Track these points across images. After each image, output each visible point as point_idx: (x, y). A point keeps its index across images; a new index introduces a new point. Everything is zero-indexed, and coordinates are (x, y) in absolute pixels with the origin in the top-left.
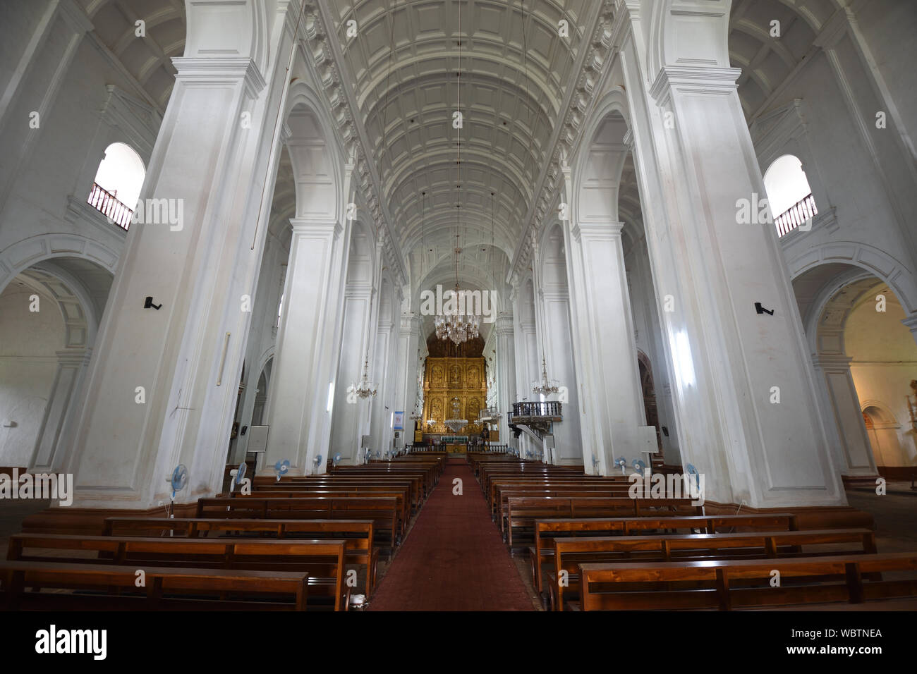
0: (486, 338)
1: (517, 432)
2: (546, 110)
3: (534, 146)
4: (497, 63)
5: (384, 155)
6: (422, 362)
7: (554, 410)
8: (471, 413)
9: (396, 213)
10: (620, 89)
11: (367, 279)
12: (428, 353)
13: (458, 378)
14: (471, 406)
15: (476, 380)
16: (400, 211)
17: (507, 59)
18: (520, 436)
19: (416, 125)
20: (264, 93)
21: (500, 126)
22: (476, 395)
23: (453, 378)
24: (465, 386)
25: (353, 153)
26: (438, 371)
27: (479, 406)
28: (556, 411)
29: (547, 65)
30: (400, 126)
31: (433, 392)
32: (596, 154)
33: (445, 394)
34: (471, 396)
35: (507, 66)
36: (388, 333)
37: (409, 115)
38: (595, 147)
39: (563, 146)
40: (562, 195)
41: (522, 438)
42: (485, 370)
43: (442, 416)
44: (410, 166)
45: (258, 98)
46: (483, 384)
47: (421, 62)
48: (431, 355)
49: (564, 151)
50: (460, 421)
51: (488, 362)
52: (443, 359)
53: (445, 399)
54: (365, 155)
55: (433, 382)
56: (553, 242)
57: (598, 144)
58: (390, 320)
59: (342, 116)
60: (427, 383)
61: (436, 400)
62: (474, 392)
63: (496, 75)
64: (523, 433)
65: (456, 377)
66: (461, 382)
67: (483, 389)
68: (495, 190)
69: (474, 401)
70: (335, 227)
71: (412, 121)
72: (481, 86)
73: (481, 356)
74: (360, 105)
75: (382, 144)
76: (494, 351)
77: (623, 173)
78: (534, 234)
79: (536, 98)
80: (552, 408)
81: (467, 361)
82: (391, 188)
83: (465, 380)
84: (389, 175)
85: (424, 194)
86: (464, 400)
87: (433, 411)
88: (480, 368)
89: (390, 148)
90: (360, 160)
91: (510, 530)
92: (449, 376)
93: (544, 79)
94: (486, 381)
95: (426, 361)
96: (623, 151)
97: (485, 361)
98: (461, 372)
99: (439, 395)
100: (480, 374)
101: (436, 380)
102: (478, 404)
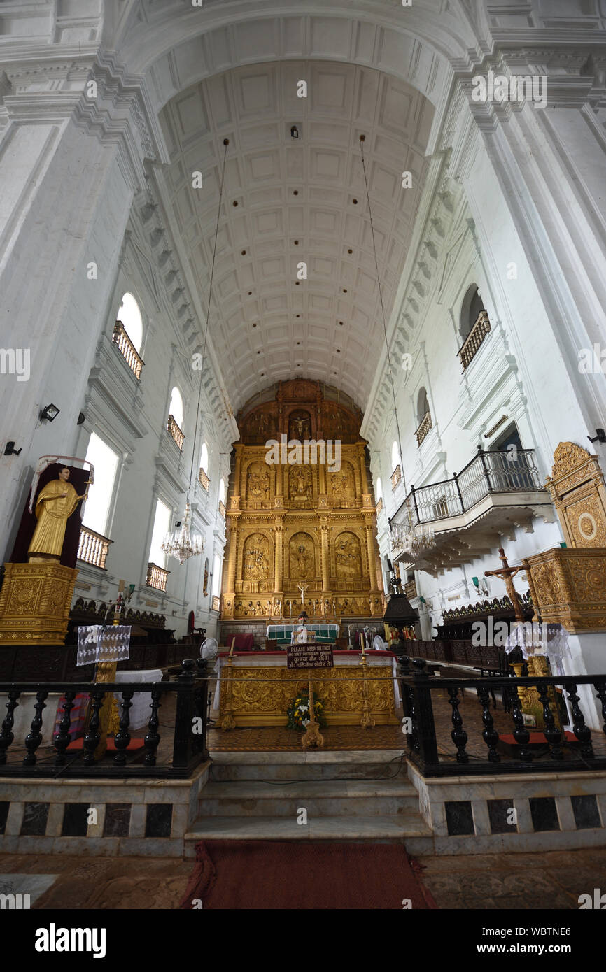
0: (366, 402)
8: (340, 568)
12: (237, 437)
13: (306, 488)
14: (342, 552)
15: (348, 491)
22: (356, 526)
23: (296, 488)
24: (323, 504)
26: (261, 475)
27: (359, 551)
31: (250, 520)
33: (278, 523)
34: (340, 527)
42: (367, 470)
43: (271, 574)
46: (367, 498)
48: (244, 441)
53: (279, 536)
55: (250, 497)
60: (235, 499)
61: (256, 539)
62: (344, 518)
65: (301, 486)
66: (314, 498)
67: (367, 508)
69: (346, 538)
73: (356, 437)
83: (322, 492)
86: (324, 536)
87: (250, 564)
88: (356, 465)
92: (286, 485)
94: (372, 491)
95: (233, 453)
97: (368, 451)
98: (314, 474)
99: (264, 527)
100: (357, 478)
101: (256, 496)
102: (355, 545)
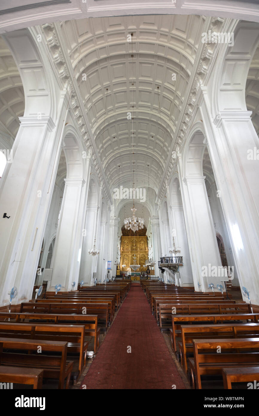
0: (147, 227)
1: (163, 271)
2: (169, 131)
3: (165, 145)
4: (149, 114)
5: (103, 151)
6: (120, 238)
7: (179, 260)
8: (141, 262)
9: (108, 175)
10: (200, 121)
11: (95, 202)
12: (122, 235)
13: (135, 245)
14: (141, 258)
15: (143, 246)
16: (109, 174)
17: (152, 111)
18: (164, 273)
19: (116, 139)
20: (55, 130)
21: (150, 138)
22: (144, 253)
23: (133, 245)
24: (138, 249)
25: (90, 151)
26: (127, 242)
27: (145, 258)
28: (180, 261)
29: (169, 113)
30: (109, 140)
31: (125, 252)
32: (191, 148)
33: (130, 253)
34: (142, 254)
35: (152, 115)
36: (105, 226)
37: (113, 135)
38: (191, 145)
39: (177, 145)
40: (178, 165)
41: (165, 273)
42: (147, 242)
43: (128, 263)
44: (114, 155)
45: (52, 131)
46: (147, 248)
47: (117, 114)
48: (123, 235)
49: (178, 147)
50: (136, 265)
51: (149, 238)
52: (128, 237)
53: (130, 255)
54: (95, 152)
55: (124, 247)
56: (175, 185)
57: (192, 144)
58: (105, 220)
59: (86, 137)
60: (122, 248)
61: (126, 256)
62: (142, 252)
63: (148, 118)
64: (165, 271)
65: (134, 245)
66: (137, 248)
67: (147, 250)
68: (149, 164)
69: (143, 256)
70: (83, 182)
71: (114, 138)
72: (142, 123)
73: (145, 235)
74: (93, 132)
75: (102, 147)
76: (151, 233)
77: (204, 155)
78: (166, 182)
79: (165, 127)
80: (178, 260)
81: (139, 238)
82: (106, 165)
83: (138, 246)
84: (105, 160)
85: (119, 166)
86: (138, 255)
87: (125, 261)
88: (145, 241)
89: (105, 149)
90: (93, 154)
91: (161, 320)
92: (131, 245)
93: (168, 119)
94: (148, 247)
95: (121, 238)
96: (203, 147)
97: (147, 238)
98: (137, 243)
99: (127, 253)
100: (145, 244)
101: (126, 247)
102: (144, 257)
